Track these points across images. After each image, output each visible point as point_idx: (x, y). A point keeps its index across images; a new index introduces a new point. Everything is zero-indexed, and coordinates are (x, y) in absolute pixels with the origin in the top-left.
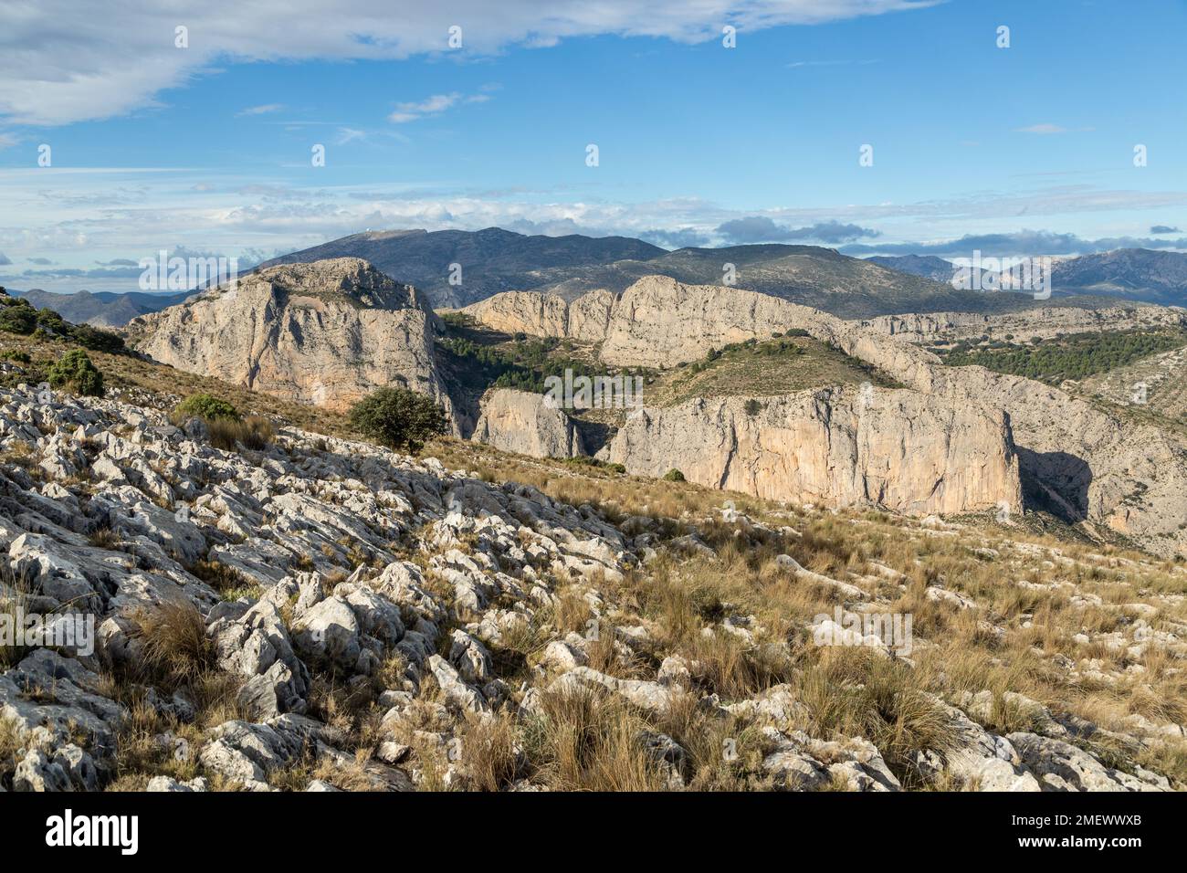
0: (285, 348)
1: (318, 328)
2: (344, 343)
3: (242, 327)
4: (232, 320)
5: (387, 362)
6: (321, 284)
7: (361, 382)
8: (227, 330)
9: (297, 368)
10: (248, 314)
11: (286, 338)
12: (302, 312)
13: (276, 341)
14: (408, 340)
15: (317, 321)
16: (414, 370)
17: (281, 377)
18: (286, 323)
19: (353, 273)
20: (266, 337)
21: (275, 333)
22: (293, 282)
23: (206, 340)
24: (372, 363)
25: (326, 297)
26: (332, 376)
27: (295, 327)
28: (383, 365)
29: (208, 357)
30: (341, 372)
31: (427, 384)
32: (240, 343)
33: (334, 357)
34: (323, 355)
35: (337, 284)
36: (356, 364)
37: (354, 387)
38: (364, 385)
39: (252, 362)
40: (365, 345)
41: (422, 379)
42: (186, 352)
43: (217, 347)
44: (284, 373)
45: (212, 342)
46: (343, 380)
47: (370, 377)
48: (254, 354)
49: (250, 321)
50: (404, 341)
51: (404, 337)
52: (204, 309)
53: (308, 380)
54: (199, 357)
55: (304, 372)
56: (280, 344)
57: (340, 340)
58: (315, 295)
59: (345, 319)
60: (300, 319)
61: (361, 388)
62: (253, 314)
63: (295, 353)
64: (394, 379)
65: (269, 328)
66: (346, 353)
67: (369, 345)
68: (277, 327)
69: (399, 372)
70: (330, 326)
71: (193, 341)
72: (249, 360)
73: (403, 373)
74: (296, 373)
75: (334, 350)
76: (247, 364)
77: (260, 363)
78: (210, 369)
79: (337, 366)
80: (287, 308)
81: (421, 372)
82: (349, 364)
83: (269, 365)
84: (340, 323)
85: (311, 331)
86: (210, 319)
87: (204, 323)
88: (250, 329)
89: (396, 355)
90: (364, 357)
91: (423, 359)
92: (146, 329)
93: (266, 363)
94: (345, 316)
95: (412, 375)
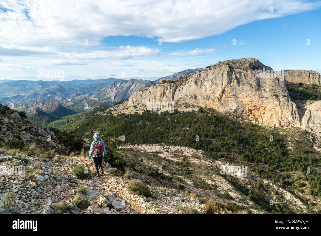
0: (234, 85)
1: (244, 79)
2: (255, 83)
3: (219, 78)
4: (215, 76)
5: (271, 90)
6: (242, 65)
7: (260, 96)
8: (214, 79)
9: (237, 91)
10: (221, 74)
11: (234, 82)
12: (239, 73)
13: (231, 82)
14: (279, 83)
15: (244, 76)
16: (281, 93)
17: (232, 94)
18: (234, 77)
19: (252, 62)
20: (228, 81)
21: (230, 80)
22: (233, 65)
23: (206, 82)
24: (264, 90)
25: (245, 69)
26: (250, 94)
27: (236, 78)
28: (269, 91)
29: (207, 87)
30: (253, 93)
31: (286, 98)
32: (218, 83)
33: (251, 88)
34: (247, 87)
35: (248, 65)
36: (259, 90)
37: (258, 98)
38: (262, 97)
39: (223, 89)
40: (261, 84)
41: (284, 96)
42: (199, 86)
43: (211, 84)
44: (233, 92)
45: (208, 83)
46: (254, 95)
47: (264, 95)
48: (224, 86)
49: (221, 76)
50: (277, 83)
51: (277, 82)
52: (204, 73)
53: (241, 95)
54: (204, 87)
55: (240, 92)
56: (232, 84)
57: (253, 83)
58: (241, 69)
59: (254, 76)
60: (238, 76)
61: (260, 98)
62: (222, 74)
63: (237, 86)
64: (274, 96)
65: (229, 78)
66: (255, 86)
67: (262, 84)
68: (231, 78)
69: (276, 93)
70: (249, 78)
71: (201, 82)
72: (222, 88)
73: (277, 94)
74: (237, 93)
75: (251, 86)
76: (221, 89)
77: (225, 89)
78: (208, 91)
79: (252, 91)
80: (234, 72)
81: (283, 94)
82: (256, 90)
83: (228, 89)
84: (253, 77)
85: (242, 79)
86: (206, 76)
87: (204, 77)
88: (222, 79)
89: (274, 88)
90: (261, 88)
91: (284, 89)
92: (183, 80)
93: (227, 89)
94: (254, 74)
95: (280, 94)
